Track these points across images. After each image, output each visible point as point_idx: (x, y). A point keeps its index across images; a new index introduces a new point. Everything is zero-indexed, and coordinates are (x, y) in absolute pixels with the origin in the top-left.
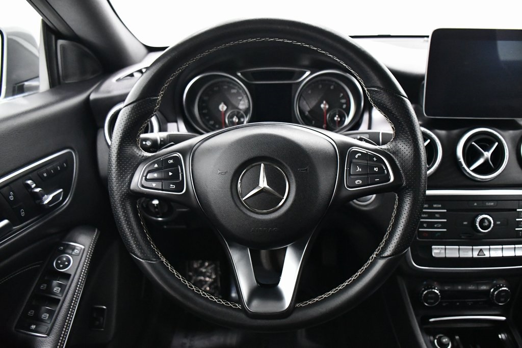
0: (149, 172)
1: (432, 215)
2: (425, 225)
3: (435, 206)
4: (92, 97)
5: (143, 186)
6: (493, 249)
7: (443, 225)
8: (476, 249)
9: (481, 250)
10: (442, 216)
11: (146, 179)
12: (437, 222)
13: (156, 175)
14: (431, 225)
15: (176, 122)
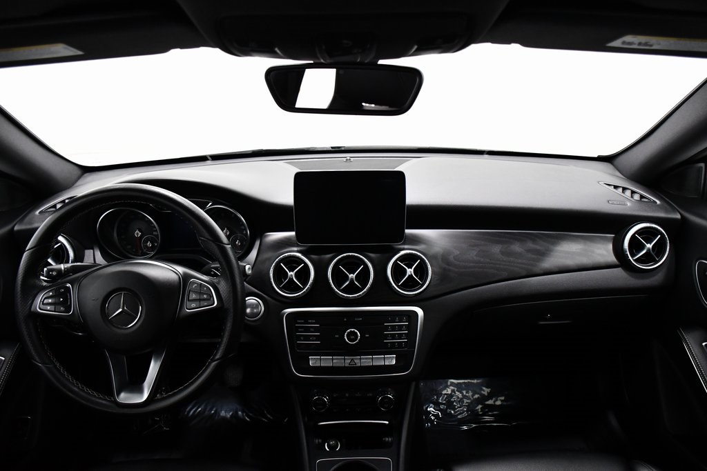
0: (45, 298)
1: (307, 330)
2: (302, 338)
3: (310, 321)
4: (16, 228)
5: (40, 309)
6: (363, 359)
7: (317, 338)
8: (348, 359)
9: (352, 359)
10: (316, 330)
11: (43, 304)
12: (312, 336)
13: (50, 301)
14: (307, 338)
15: (93, 249)
